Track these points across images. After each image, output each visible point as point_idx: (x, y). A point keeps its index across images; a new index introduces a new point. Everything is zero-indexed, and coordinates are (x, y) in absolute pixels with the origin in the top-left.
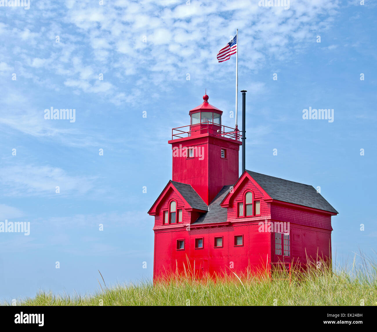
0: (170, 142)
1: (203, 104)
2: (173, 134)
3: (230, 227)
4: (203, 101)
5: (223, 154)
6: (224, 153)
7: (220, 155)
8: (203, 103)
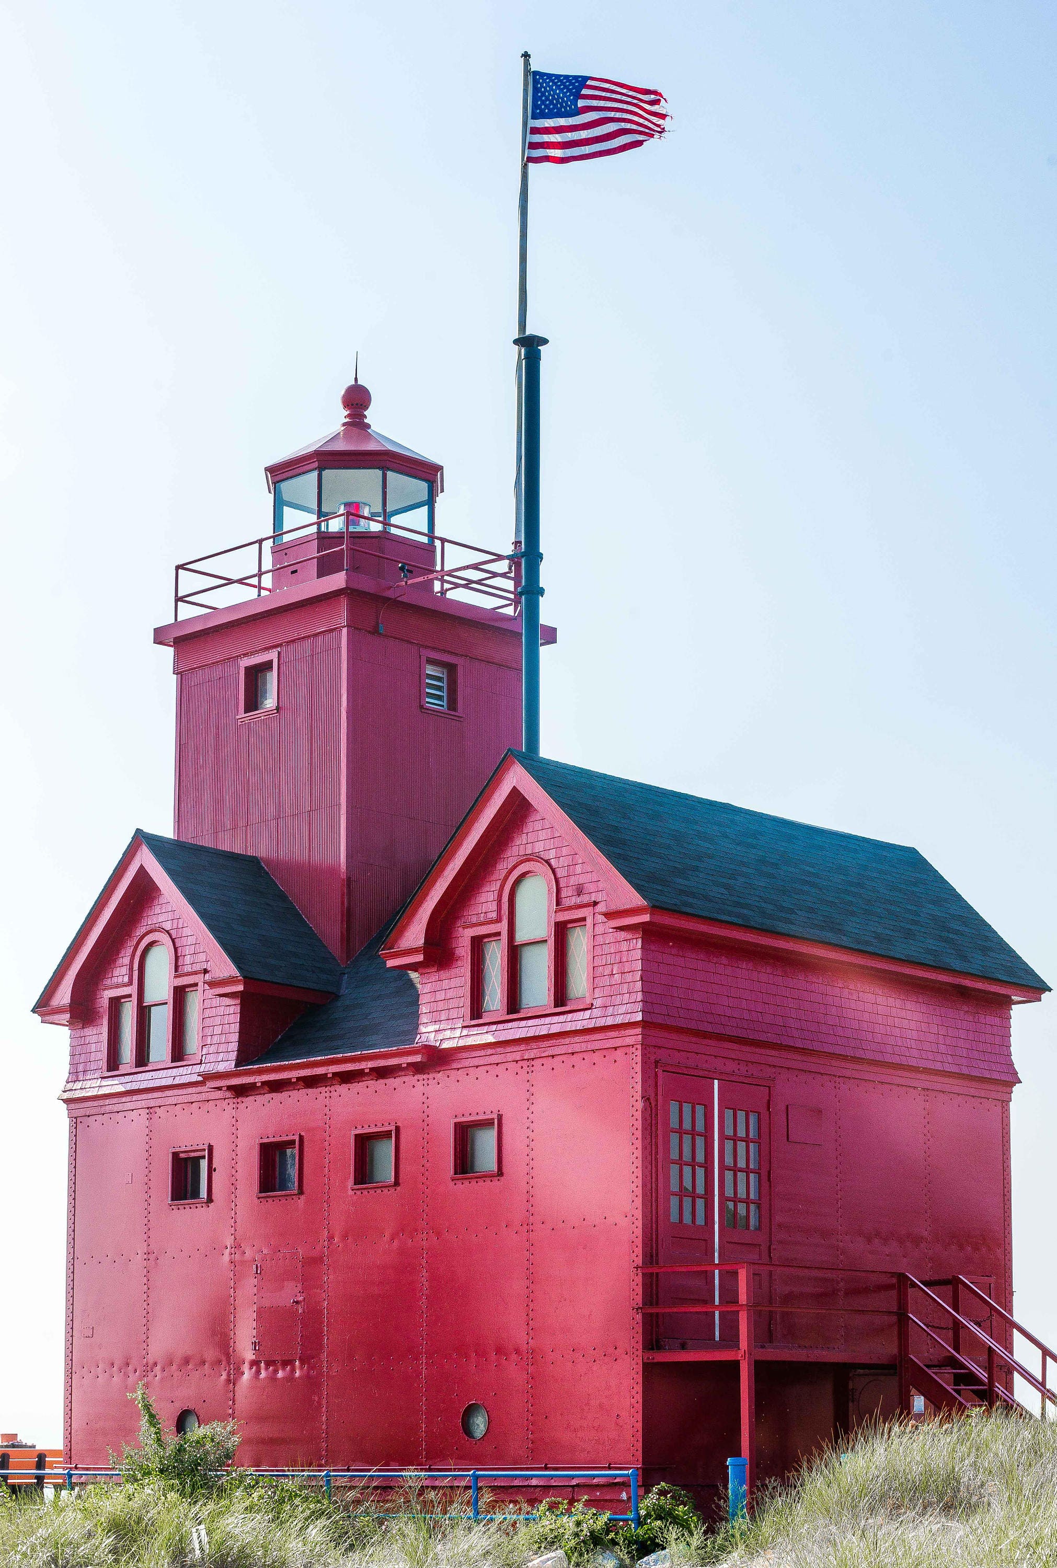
0: (160, 636)
1: (343, 428)
2: (180, 595)
3: (431, 1076)
4: (341, 415)
5: (439, 688)
6: (444, 685)
7: (420, 695)
8: (344, 424)
